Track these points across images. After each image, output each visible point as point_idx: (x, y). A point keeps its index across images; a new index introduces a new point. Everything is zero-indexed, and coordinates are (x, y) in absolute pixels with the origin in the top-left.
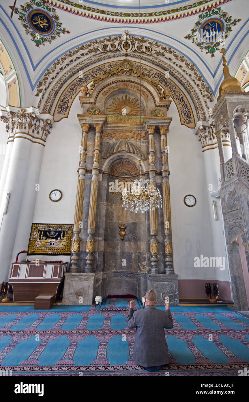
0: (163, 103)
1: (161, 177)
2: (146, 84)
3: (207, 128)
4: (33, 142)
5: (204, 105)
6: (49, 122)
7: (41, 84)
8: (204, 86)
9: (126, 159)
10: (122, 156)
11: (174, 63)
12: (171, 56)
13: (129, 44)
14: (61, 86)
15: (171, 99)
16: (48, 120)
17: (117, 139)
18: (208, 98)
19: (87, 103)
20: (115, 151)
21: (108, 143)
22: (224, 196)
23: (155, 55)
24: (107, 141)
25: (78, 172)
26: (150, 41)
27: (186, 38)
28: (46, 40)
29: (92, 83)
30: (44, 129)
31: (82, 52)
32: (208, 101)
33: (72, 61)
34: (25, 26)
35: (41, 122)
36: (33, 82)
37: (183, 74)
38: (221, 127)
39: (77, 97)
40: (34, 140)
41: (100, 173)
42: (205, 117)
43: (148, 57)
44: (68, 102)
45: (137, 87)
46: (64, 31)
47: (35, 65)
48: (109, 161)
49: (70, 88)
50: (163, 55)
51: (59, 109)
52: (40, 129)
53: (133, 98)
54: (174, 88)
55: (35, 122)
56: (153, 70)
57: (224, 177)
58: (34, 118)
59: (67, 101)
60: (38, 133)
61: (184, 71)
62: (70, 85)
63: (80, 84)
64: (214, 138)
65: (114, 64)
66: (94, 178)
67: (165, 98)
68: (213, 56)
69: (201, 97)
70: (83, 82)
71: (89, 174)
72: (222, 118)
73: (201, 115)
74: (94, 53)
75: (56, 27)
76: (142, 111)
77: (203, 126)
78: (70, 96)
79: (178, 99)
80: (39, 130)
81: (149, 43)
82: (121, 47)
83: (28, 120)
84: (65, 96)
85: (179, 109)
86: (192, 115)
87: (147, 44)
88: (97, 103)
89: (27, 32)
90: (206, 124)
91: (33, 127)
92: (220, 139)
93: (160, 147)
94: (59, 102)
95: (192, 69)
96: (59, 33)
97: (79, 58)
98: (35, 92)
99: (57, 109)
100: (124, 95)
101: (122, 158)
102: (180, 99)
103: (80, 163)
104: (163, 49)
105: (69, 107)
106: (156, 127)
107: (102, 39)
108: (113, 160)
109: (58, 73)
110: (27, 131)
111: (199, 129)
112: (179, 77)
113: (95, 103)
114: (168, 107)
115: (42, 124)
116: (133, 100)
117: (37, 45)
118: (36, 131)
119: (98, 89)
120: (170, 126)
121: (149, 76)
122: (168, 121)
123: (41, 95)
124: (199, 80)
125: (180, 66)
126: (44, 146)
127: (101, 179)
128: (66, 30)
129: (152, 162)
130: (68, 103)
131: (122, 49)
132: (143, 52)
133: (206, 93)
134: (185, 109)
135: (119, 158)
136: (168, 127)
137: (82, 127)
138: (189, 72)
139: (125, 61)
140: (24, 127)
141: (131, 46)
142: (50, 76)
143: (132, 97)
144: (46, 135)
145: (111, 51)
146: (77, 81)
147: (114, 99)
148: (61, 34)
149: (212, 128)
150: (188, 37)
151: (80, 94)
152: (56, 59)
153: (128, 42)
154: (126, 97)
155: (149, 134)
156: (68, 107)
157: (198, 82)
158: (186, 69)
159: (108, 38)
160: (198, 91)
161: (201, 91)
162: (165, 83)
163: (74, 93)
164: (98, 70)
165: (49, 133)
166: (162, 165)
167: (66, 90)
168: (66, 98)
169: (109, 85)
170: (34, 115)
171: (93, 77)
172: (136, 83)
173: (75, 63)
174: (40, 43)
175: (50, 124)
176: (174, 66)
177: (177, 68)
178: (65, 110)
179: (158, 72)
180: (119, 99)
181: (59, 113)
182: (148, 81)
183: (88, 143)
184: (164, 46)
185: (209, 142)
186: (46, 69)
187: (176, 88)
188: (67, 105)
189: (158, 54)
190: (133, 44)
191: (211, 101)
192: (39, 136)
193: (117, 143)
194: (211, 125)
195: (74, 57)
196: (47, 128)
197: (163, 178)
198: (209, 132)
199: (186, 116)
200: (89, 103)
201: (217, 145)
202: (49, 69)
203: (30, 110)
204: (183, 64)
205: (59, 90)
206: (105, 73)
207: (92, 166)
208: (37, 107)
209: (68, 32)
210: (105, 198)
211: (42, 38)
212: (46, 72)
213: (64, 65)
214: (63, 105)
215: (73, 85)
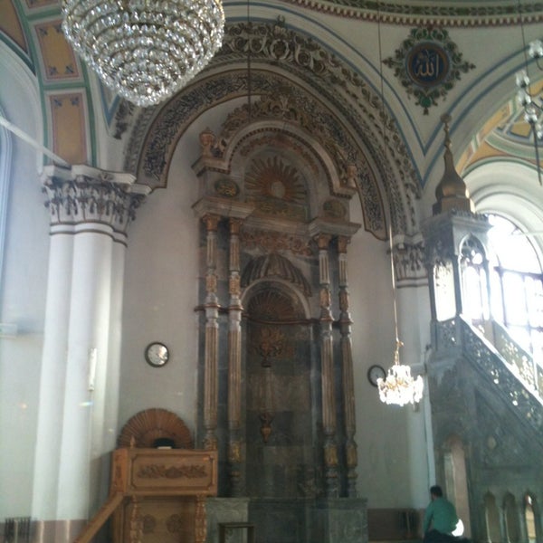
5: (405, 201)
8: (407, 166)
10: (269, 283)
11: (361, 106)
12: (358, 91)
13: (285, 48)
17: (263, 250)
18: (413, 191)
19: (214, 169)
21: (247, 255)
24: (245, 251)
26: (323, 49)
32: (412, 196)
37: (374, 129)
48: (248, 291)
50: (343, 84)
51: (147, 166)
52: (125, 212)
53: (288, 164)
59: (162, 148)
60: (121, 220)
61: (376, 126)
64: (418, 267)
68: (426, 112)
69: (400, 184)
76: (303, 196)
77: (404, 244)
78: (166, 136)
81: (322, 54)
82: (269, 49)
84: (157, 136)
86: (382, 213)
87: (317, 56)
88: (232, 172)
90: (408, 241)
95: (391, 128)
98: (114, 129)
99: (143, 164)
100: (272, 155)
104: (344, 72)
113: (229, 172)
116: (287, 167)
118: (118, 217)
124: (402, 152)
125: (371, 116)
130: (164, 153)
131: (270, 53)
132: (308, 68)
133: (410, 180)
141: (287, 51)
143: (286, 163)
150: (389, 62)
153: (283, 44)
154: (275, 159)
155: (320, 249)
157: (398, 156)
158: (381, 125)
159: (246, 24)
160: (396, 171)
161: (401, 172)
163: (173, 131)
165: (133, 219)
168: (159, 142)
176: (360, 111)
177: (365, 117)
181: (148, 175)
184: (347, 67)
189: (334, 80)
190: (292, 48)
191: (418, 197)
192: (123, 227)
193: (264, 259)
198: (411, 255)
199: (373, 214)
200: (219, 170)
214: (155, 158)
215: (171, 111)
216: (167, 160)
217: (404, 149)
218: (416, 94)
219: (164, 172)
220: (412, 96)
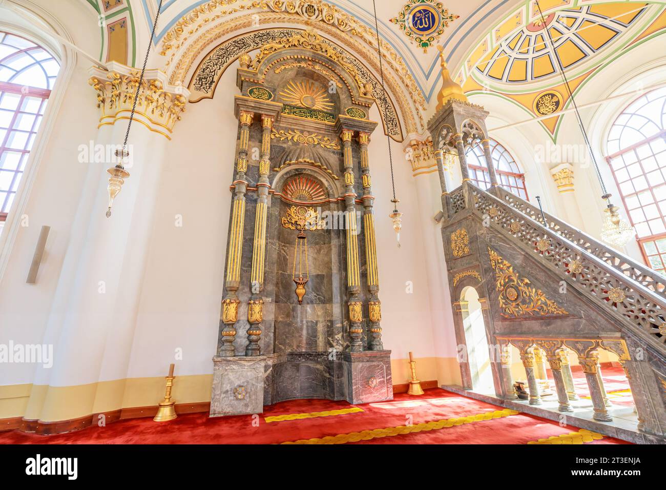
0: (363, 101)
3: (421, 144)
4: (150, 129)
5: (415, 113)
7: (170, 37)
10: (302, 169)
11: (376, 50)
13: (315, 10)
16: (180, 96)
17: (295, 144)
18: (421, 104)
20: (292, 161)
23: (349, 34)
24: (279, 144)
25: (232, 188)
26: (344, 13)
29: (258, 52)
30: (173, 111)
32: (420, 108)
33: (224, 12)
36: (157, 32)
39: (230, 69)
40: (153, 126)
41: (269, 193)
43: (339, 33)
44: (213, 74)
47: (163, 4)
48: (283, 176)
49: (217, 53)
50: (361, 35)
51: (198, 83)
52: (166, 109)
56: (345, 52)
58: (156, 90)
59: (212, 72)
60: (161, 115)
61: (388, 63)
62: (218, 48)
63: (235, 49)
65: (289, 32)
67: (365, 94)
69: (410, 101)
70: (240, 49)
71: (250, 194)
73: (411, 125)
74: (259, 9)
77: (415, 140)
78: (217, 64)
79: (380, 99)
80: (163, 112)
81: (343, 15)
82: (302, 10)
83: (146, 91)
84: (209, 64)
85: (382, 113)
86: (398, 124)
87: (340, 16)
88: (265, 84)
90: (419, 138)
91: (154, 104)
94: (198, 71)
95: (400, 63)
97: (236, 10)
98: (160, 48)
99: (194, 81)
101: (302, 173)
102: (383, 101)
105: (214, 82)
106: (354, 132)
108: (289, 175)
109: (201, 26)
111: (409, 144)
113: (262, 83)
114: (368, 108)
115: (169, 102)
116: (318, 88)
118: (157, 112)
119: (267, 63)
122: (371, 126)
123: (169, 54)
124: (409, 79)
125: (384, 56)
126: (170, 138)
127: (269, 203)
129: (351, 184)
130: (213, 76)
131: (303, 13)
132: (334, 25)
133: (417, 97)
134: (389, 115)
135: (297, 173)
138: (396, 66)
141: (317, 12)
142: (189, 28)
144: (175, 122)
145: (286, 12)
146: (230, 45)
149: (426, 145)
151: (236, 65)
152: (199, 4)
153: (313, 7)
155: (344, 142)
156: (212, 82)
157: (407, 81)
161: (410, 93)
162: (362, 74)
163: (223, 62)
164: (264, 35)
165: (179, 118)
166: (364, 188)
167: (211, 55)
168: (211, 68)
169: (284, 59)
171: (256, 43)
178: (208, 85)
179: (352, 57)
181: (198, 89)
182: (343, 66)
184: (363, 23)
186: (182, 16)
187: (376, 83)
188: (211, 78)
189: (354, 32)
190: (320, 10)
191: (424, 109)
193: (295, 150)
194: (426, 141)
198: (423, 150)
199: (391, 124)
201: (436, 167)
202: (187, 16)
205: (199, 53)
206: (281, 41)
212: (181, 20)
213: (212, 15)
214: (205, 78)
215: (223, 49)
216: (215, 79)
217: (411, 77)
219: (212, 88)
220: (414, 41)
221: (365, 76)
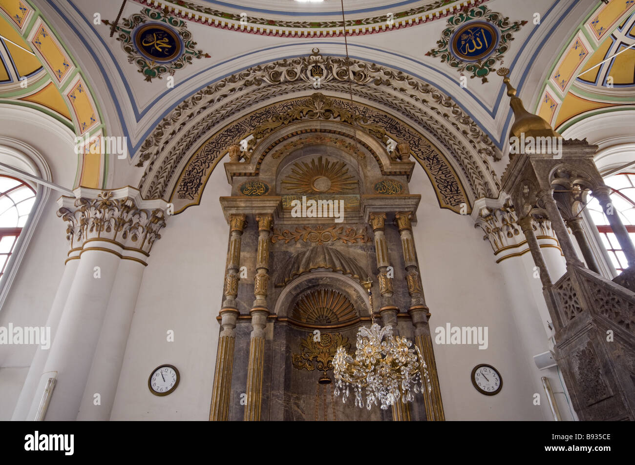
0: (397, 168)
1: (410, 324)
2: (360, 135)
3: (498, 213)
4: (121, 257)
5: (483, 168)
6: (159, 215)
7: (148, 144)
8: (477, 135)
9: (326, 285)
10: (317, 279)
11: (412, 96)
12: (405, 84)
13: (322, 70)
14: (188, 147)
15: (412, 159)
16: (158, 210)
17: (305, 245)
18: (490, 154)
19: (240, 175)
20: (301, 270)
21: (286, 253)
22: (570, 364)
23: (373, 85)
24: (283, 249)
25: (219, 320)
26: (362, 62)
27: (428, 54)
28: (165, 70)
29: (251, 137)
30: (148, 230)
31: (232, 85)
32: (490, 159)
33: (212, 101)
34: (128, 50)
35: (144, 215)
36: (134, 143)
37: (433, 113)
38: (528, 209)
39: (221, 165)
40: (125, 253)
41: (269, 320)
42: (489, 190)
43: (359, 88)
44: (201, 174)
45: (343, 141)
46: (199, 55)
47: (140, 111)
48: (290, 292)
49: (206, 148)
50: (388, 84)
51: (182, 189)
52: (141, 229)
53: (335, 161)
54: (417, 139)
55: (130, 216)
56: (371, 109)
57: (559, 318)
58: (127, 209)
59: (199, 173)
60: (135, 238)
61: (433, 109)
62: (207, 143)
63: (227, 140)
64: (516, 231)
65: (294, 103)
66: (256, 331)
67: (400, 158)
68: (485, 81)
69: (474, 153)
70: (233, 138)
71: (244, 324)
72: (526, 191)
73: (479, 187)
74: (254, 87)
75: (185, 49)
76: (356, 186)
77: (487, 208)
78: (205, 163)
79: (428, 159)
80: (137, 233)
81: (360, 66)
82: (306, 74)
83: (117, 213)
84: (196, 164)
85: (433, 177)
86: (460, 188)
87: (357, 68)
88: (261, 174)
89: (131, 59)
90: (493, 204)
91: (126, 226)
92: (531, 234)
93: (402, 257)
94: (183, 175)
95: (449, 105)
96: (190, 58)
97: (225, 96)
98: (137, 159)
99: (178, 188)
100: (315, 156)
101: (318, 285)
102: (432, 160)
103: (224, 299)
104: (386, 73)
105: (202, 184)
106: (387, 214)
107: (271, 64)
108: (299, 291)
109: (184, 124)
110: (111, 235)
111: (480, 215)
112: (425, 118)
113: (257, 174)
114: (408, 175)
115: (144, 220)
116: (334, 164)
117: (148, 79)
118: (130, 235)
119: (262, 149)
120: (418, 213)
121: (365, 121)
122: (412, 202)
123: (147, 164)
124: (466, 122)
125: (424, 101)
126: (146, 265)
127: (271, 336)
128: (204, 53)
129: (387, 291)
130: (201, 177)
131: (308, 78)
132: (349, 81)
133: (483, 146)
134: (444, 178)
135: (310, 285)
136: (413, 213)
137: (230, 222)
138: (444, 109)
139: (315, 96)
140: (105, 227)
141: (325, 72)
142: (170, 129)
143: (333, 160)
144: (152, 243)
145: (286, 82)
146: (221, 135)
147: (296, 165)
148: (194, 60)
149: (508, 212)
150: (433, 53)
151: (227, 159)
152: (183, 99)
153: (319, 67)
154: (320, 159)
155: (374, 231)
156: (200, 184)
157: (463, 127)
158: (436, 106)
159: (281, 62)
160: (466, 143)
161: (471, 142)
162: (398, 131)
163: (213, 157)
164: (263, 115)
165: (158, 236)
166: (410, 294)
167: (199, 153)
168: (198, 168)
169: (284, 139)
170: (129, 203)
171: (253, 126)
172: (339, 133)
173: (217, 106)
174: (154, 76)
175: (162, 218)
176: (412, 101)
177: (419, 105)
178: (194, 189)
179: (381, 113)
180: (306, 165)
181: (182, 197)
182: (364, 130)
183: (242, 254)
184: (389, 69)
185: (507, 241)
186: (162, 117)
187: (419, 139)
188: (198, 181)
189: (378, 82)
190: (329, 69)
191: (497, 159)
192: (137, 245)
193: (304, 253)
194: (506, 206)
195: (217, 95)
196: (155, 227)
197: (415, 325)
198: (504, 220)
199: (448, 191)
200: (245, 174)
202: (168, 117)
203: (122, 194)
204: (429, 97)
205: (185, 153)
206: (278, 118)
207: (251, 305)
208: (137, 186)
209: (207, 56)
210: (282, 380)
211: (158, 68)
212: (162, 122)
213: (197, 109)
214: (192, 182)
215: (213, 143)
217: (468, 119)
218: (469, 69)
219: (199, 192)
220: (465, 73)
221: (401, 133)
